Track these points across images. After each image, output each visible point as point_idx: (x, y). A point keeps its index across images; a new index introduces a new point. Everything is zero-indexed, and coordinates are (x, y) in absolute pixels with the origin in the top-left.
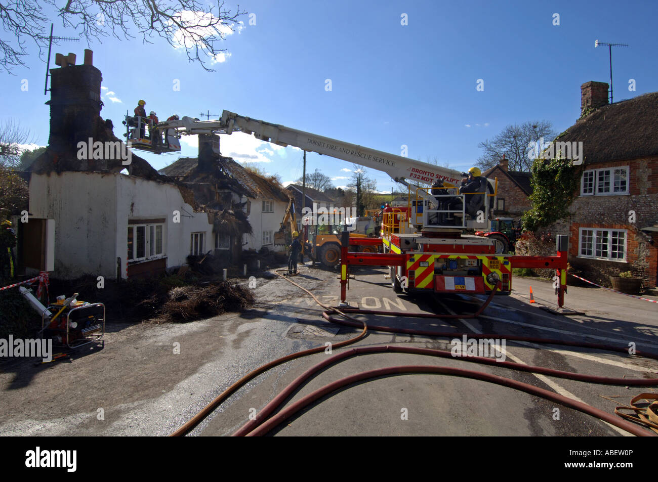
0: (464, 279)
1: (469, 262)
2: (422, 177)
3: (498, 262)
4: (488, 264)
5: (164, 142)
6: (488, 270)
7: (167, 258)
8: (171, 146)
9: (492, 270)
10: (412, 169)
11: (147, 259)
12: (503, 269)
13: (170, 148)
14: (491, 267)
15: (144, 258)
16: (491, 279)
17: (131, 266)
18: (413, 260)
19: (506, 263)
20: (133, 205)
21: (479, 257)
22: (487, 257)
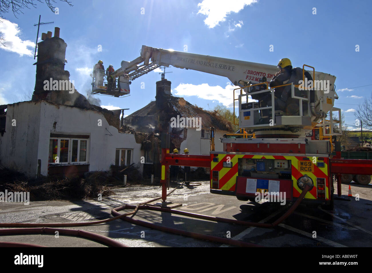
0: (268, 181)
1: (278, 163)
2: (256, 78)
3: (311, 163)
4: (299, 166)
5: (117, 87)
6: (299, 172)
7: (89, 165)
8: (122, 90)
9: (303, 173)
10: (247, 71)
11: (69, 164)
12: (318, 173)
13: (121, 91)
14: (302, 169)
15: (67, 163)
16: (301, 184)
17: (51, 167)
18: (216, 160)
19: (322, 165)
20: (55, 123)
21: (288, 157)
22: (296, 157)
